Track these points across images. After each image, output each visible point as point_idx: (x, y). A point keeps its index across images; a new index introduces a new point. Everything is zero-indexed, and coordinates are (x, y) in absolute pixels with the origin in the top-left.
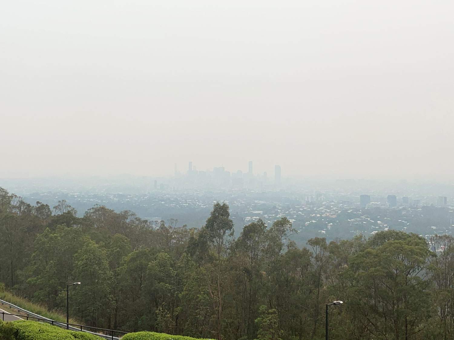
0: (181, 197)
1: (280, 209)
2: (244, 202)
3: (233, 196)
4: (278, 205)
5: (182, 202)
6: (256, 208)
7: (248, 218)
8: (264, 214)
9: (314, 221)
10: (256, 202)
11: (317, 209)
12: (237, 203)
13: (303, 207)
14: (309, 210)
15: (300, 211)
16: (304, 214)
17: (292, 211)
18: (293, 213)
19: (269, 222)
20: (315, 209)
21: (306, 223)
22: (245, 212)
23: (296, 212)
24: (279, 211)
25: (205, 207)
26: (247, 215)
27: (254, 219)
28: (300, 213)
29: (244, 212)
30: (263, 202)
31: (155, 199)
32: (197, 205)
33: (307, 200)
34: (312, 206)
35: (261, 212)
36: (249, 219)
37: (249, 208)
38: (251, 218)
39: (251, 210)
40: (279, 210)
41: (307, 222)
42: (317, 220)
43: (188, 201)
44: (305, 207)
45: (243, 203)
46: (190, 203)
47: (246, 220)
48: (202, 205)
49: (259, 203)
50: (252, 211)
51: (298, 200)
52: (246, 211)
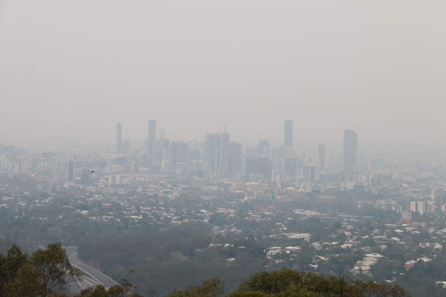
0: (129, 201)
1: (351, 230)
2: (269, 213)
3: (246, 198)
4: (346, 220)
5: (129, 211)
6: (294, 226)
7: (275, 250)
8: (312, 240)
9: (425, 260)
10: (298, 212)
11: (436, 231)
12: (255, 216)
13: (405, 227)
14: (417, 232)
15: (396, 235)
16: (405, 241)
17: (376, 234)
18: (380, 239)
19: (323, 258)
20: (431, 231)
21: (408, 263)
22: (271, 236)
23: (387, 237)
24: (347, 233)
25: (180, 222)
26: (274, 242)
27: (288, 252)
28: (395, 239)
29: (268, 234)
30: (313, 214)
31: (66, 204)
32: (162, 218)
33: (414, 211)
34: (423, 224)
35: (306, 236)
36: (276, 252)
37: (280, 226)
38: (282, 249)
39: (284, 231)
40: (348, 231)
41: (410, 260)
42: (432, 257)
43: (143, 210)
44: (407, 226)
45: (269, 216)
46: (148, 213)
47: (269, 254)
48: (175, 218)
49: (304, 216)
50: (284, 234)
51: (394, 209)
52: (272, 234)
